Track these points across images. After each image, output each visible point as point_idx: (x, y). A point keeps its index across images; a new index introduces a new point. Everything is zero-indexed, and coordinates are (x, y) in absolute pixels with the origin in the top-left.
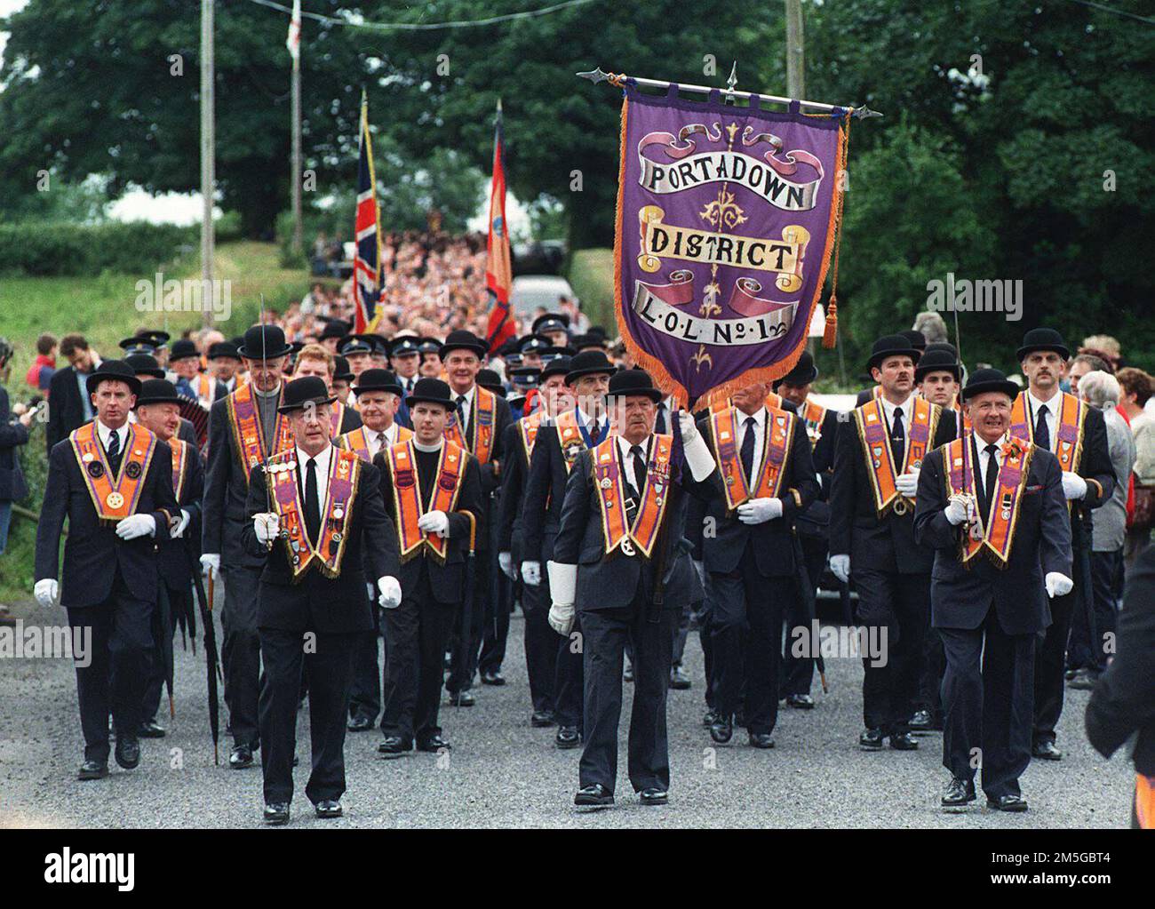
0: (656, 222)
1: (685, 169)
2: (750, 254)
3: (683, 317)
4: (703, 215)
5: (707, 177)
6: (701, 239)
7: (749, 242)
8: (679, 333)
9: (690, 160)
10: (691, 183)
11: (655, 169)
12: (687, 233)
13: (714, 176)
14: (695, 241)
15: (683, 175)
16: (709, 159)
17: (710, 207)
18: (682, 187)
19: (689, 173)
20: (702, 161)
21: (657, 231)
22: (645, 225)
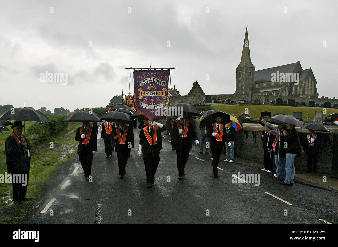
0: (141, 91)
1: (144, 81)
2: (158, 94)
3: (147, 105)
4: (148, 88)
5: (148, 82)
6: (147, 92)
7: (158, 92)
8: (147, 108)
9: (145, 79)
10: (145, 83)
11: (140, 82)
12: (146, 91)
13: (149, 82)
14: (146, 92)
15: (144, 82)
16: (148, 79)
17: (149, 87)
18: (144, 84)
19: (145, 82)
20: (147, 79)
21: (142, 92)
22: (140, 92)
